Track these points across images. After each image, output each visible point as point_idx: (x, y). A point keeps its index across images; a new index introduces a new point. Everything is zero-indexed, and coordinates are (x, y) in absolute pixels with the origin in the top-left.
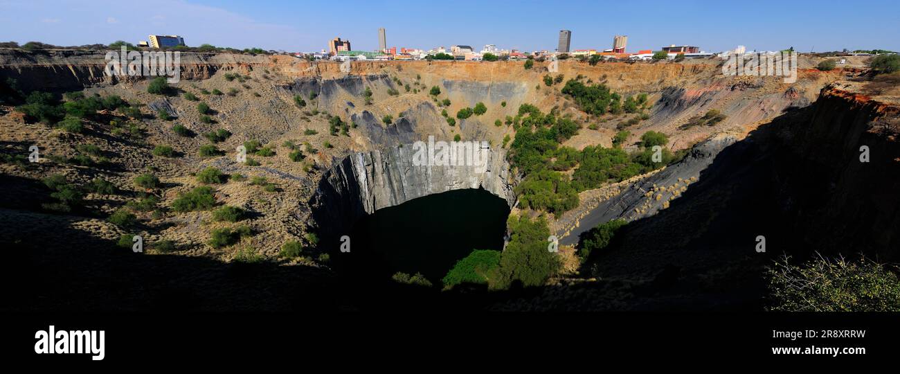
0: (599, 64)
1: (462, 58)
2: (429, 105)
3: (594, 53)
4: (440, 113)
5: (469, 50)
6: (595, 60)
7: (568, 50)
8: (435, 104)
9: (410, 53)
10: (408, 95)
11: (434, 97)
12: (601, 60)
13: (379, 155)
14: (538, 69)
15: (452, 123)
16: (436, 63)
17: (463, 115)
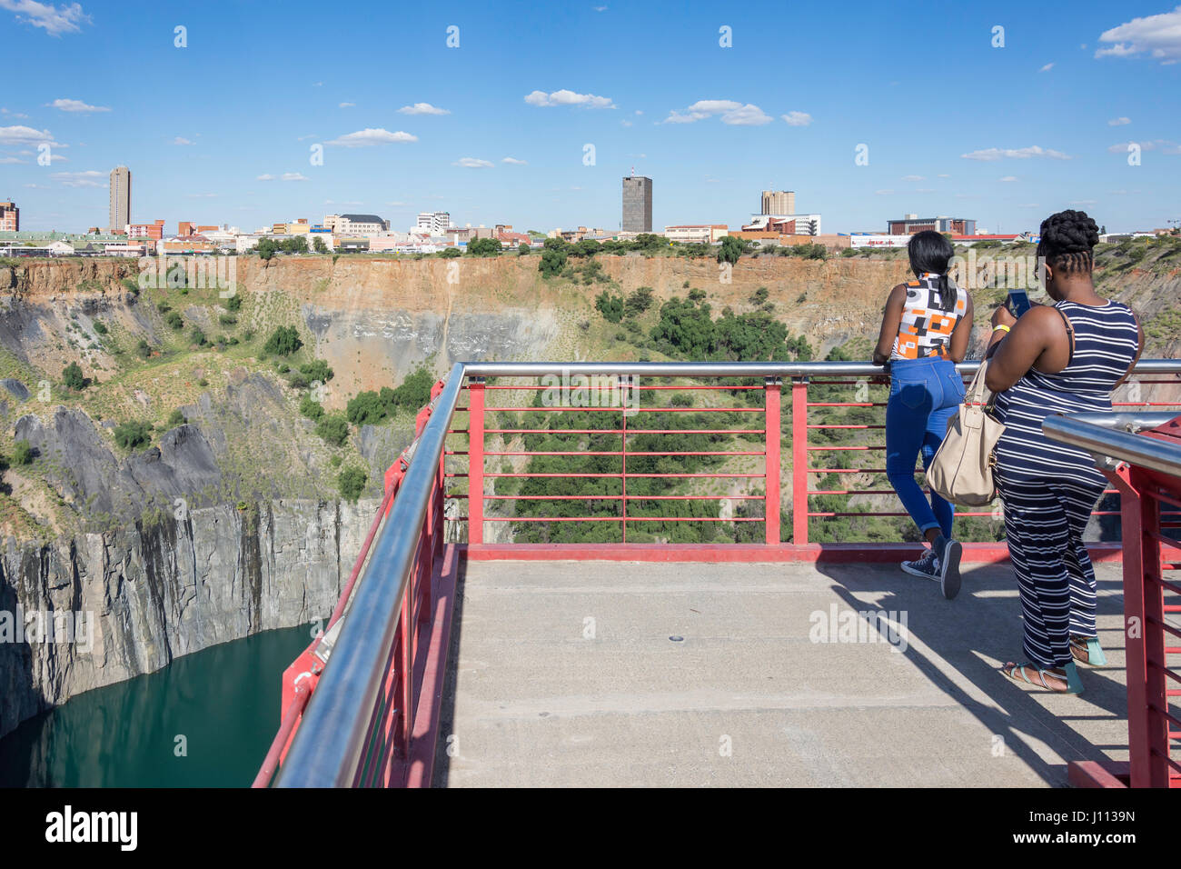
0: (745, 260)
1: (360, 250)
2: (267, 384)
3: (724, 233)
4: (296, 405)
5: (376, 227)
6: (732, 250)
7: (648, 225)
8: (282, 382)
9: (206, 235)
10: (200, 356)
11: (282, 362)
12: (748, 251)
13: (99, 552)
14: (579, 276)
15: (338, 436)
16: (285, 264)
17: (367, 411)
